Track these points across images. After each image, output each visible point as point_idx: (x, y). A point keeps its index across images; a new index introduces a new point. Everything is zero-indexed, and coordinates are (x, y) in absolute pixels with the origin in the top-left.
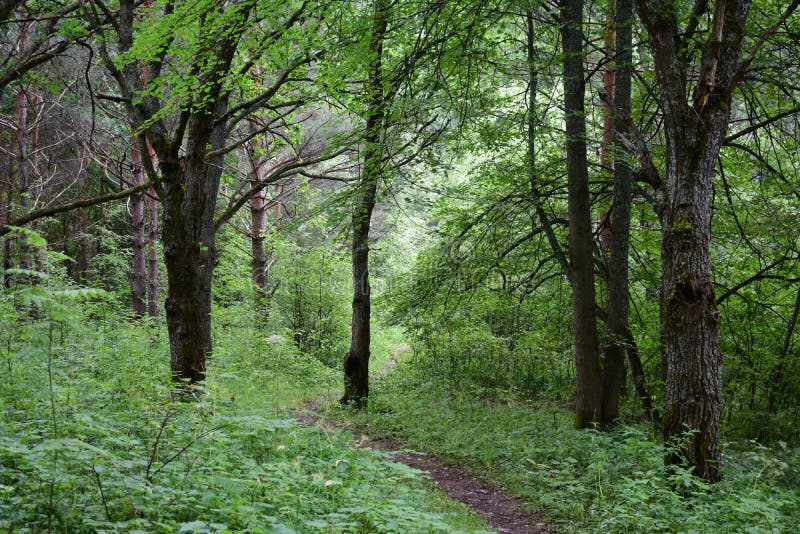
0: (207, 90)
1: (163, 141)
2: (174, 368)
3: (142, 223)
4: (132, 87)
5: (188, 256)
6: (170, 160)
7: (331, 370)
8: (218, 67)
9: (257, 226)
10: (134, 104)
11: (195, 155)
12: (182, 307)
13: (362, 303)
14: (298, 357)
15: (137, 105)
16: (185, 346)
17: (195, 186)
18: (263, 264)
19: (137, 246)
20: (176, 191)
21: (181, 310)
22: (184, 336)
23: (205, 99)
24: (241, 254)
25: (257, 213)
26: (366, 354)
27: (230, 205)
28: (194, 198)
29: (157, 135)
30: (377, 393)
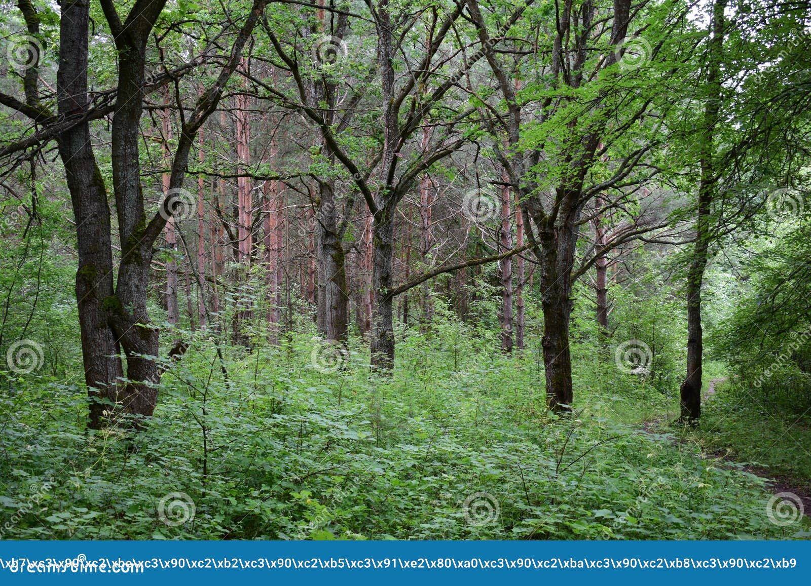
0: (575, 174)
1: (542, 215)
2: (548, 390)
3: (510, 278)
4: (519, 174)
5: (560, 304)
6: (547, 230)
7: (663, 396)
8: (584, 156)
9: (601, 281)
10: (520, 188)
11: (565, 226)
12: (555, 343)
13: (695, 343)
14: (637, 384)
15: (523, 189)
16: (557, 374)
17: (566, 250)
18: (606, 310)
19: (505, 295)
20: (552, 253)
21: (554, 346)
22: (556, 366)
23: (573, 180)
24: (587, 302)
25: (601, 270)
26: (698, 384)
27: (583, 264)
28: (565, 260)
29: (537, 211)
30: (707, 416)
